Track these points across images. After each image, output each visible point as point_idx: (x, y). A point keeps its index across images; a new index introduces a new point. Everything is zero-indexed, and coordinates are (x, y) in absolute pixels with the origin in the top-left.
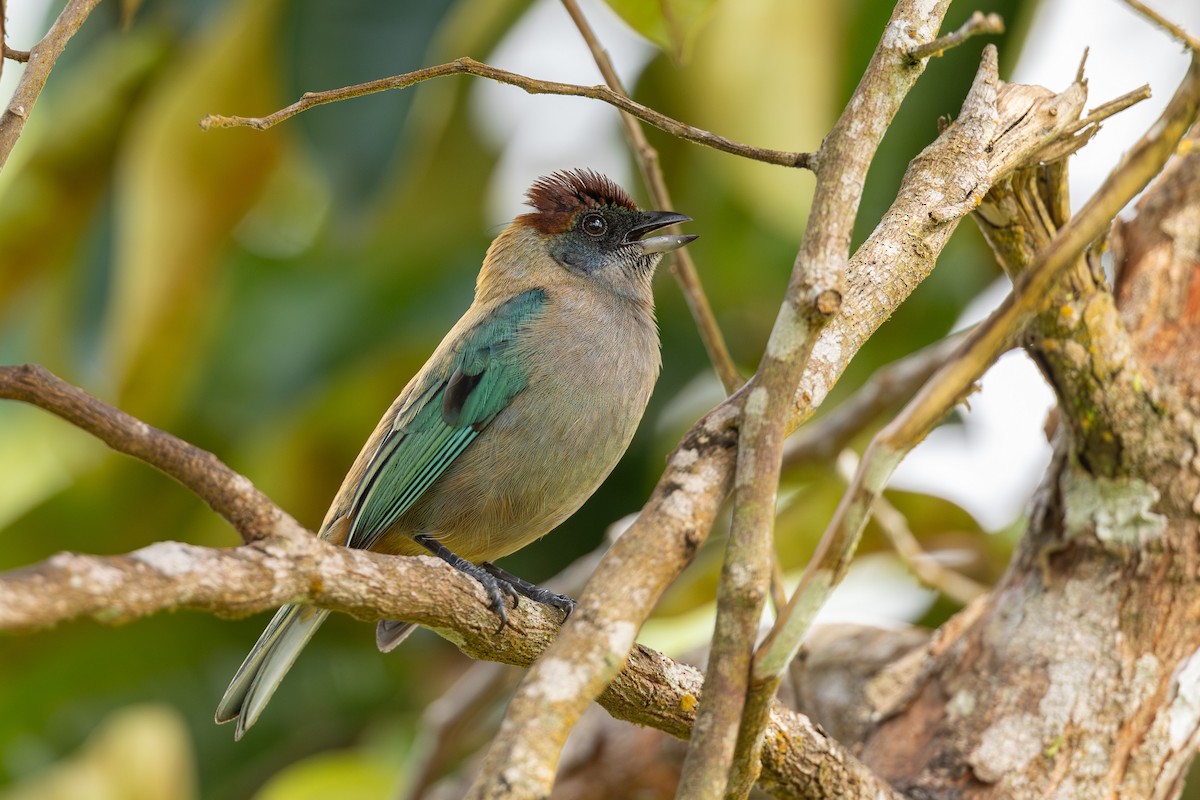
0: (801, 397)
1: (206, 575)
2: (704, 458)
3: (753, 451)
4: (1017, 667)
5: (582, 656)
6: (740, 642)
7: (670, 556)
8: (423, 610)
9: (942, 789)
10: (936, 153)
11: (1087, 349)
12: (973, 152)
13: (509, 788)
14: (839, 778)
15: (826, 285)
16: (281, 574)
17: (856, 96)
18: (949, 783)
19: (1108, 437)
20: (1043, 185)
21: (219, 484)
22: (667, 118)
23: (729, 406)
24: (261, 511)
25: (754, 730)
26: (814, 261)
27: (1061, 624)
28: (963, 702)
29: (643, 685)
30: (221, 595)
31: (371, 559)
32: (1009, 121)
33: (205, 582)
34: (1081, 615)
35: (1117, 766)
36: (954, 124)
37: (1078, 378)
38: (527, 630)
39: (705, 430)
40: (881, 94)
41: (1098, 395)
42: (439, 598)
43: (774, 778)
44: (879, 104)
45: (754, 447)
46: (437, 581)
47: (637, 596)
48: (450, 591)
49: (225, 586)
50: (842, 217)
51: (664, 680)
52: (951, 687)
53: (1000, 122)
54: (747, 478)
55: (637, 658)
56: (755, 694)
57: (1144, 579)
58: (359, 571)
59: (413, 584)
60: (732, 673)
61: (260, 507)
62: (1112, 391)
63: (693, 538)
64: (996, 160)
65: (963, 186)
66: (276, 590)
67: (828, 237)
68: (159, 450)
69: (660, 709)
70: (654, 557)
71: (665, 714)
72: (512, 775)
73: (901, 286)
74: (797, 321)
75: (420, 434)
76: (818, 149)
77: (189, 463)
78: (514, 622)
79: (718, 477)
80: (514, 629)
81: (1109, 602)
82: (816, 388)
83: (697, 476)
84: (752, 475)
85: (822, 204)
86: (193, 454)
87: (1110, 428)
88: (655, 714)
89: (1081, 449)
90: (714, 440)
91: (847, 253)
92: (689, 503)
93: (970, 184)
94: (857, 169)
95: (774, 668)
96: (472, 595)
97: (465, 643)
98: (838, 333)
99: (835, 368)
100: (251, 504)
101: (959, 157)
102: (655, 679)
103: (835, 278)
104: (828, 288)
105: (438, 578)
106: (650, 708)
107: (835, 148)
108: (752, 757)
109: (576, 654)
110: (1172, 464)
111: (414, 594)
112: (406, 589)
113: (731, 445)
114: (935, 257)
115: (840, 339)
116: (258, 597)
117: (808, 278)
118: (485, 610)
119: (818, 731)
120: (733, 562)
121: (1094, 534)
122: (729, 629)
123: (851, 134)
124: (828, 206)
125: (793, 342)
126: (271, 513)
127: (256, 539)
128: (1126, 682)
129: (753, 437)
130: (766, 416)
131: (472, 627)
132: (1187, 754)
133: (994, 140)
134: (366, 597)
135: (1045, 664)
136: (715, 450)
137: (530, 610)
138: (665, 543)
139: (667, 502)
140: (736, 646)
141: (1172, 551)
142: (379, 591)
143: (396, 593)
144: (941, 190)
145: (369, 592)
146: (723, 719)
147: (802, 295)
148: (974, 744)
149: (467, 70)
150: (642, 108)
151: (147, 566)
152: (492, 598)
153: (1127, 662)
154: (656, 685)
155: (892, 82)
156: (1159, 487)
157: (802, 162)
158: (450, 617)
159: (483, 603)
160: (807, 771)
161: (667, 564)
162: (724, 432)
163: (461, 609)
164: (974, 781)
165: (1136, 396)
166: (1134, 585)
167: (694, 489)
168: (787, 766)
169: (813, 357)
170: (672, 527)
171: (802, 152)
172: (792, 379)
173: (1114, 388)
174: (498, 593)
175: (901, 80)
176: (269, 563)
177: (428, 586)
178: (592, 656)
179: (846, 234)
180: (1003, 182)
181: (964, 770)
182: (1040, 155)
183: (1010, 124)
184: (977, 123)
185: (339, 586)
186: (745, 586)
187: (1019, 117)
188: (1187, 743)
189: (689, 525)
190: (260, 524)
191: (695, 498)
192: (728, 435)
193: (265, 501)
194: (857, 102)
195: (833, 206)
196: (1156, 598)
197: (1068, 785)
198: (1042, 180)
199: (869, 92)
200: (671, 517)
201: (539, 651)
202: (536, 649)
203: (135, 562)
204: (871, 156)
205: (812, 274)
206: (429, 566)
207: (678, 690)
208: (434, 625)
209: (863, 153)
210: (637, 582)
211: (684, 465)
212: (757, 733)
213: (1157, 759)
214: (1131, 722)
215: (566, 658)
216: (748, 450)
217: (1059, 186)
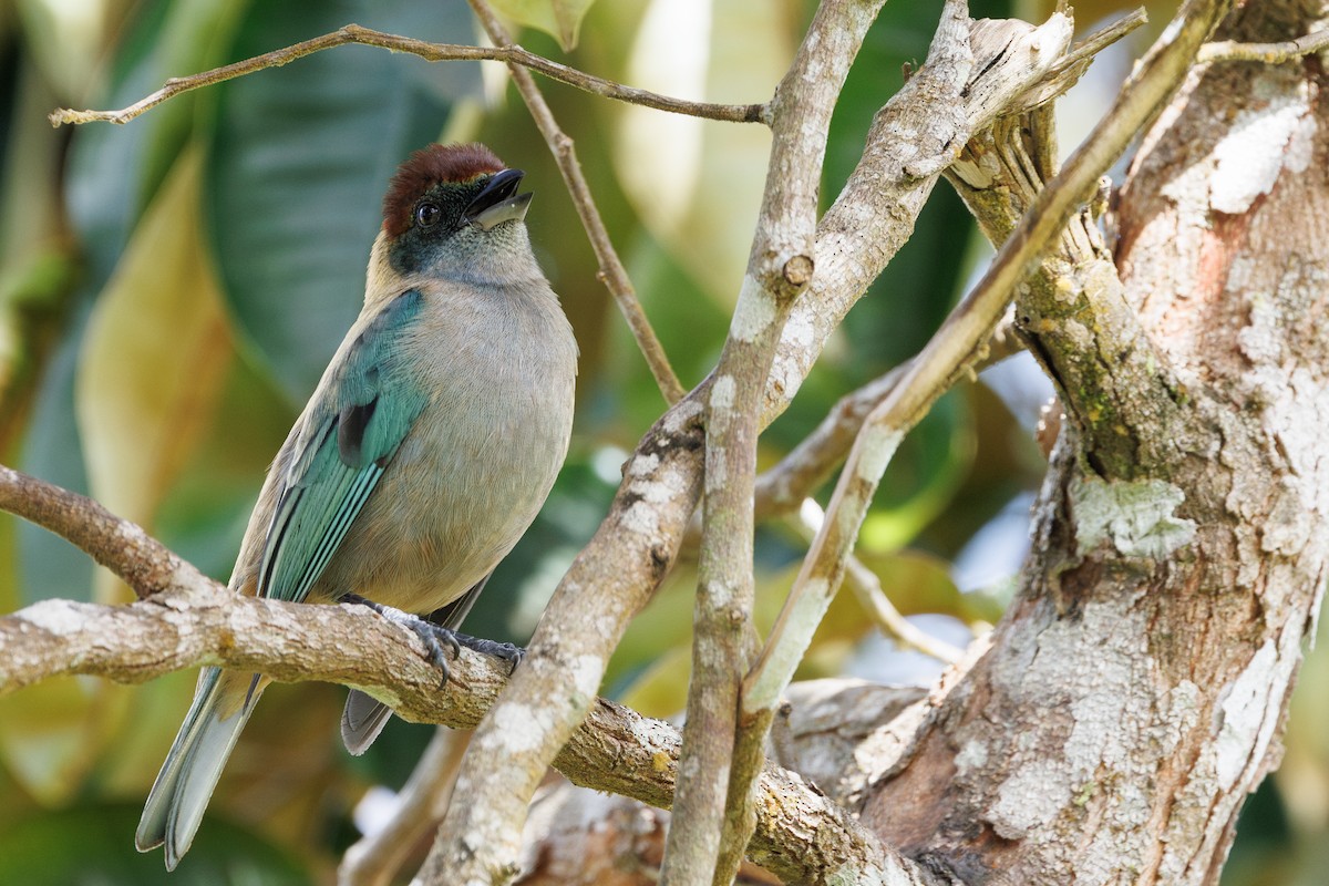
0: (773, 386)
1: (101, 634)
2: (666, 463)
3: (723, 450)
4: (1034, 707)
5: (544, 698)
6: (724, 672)
7: (637, 577)
8: (352, 666)
9: (958, 852)
10: (904, 102)
11: (1090, 328)
12: (947, 97)
13: (471, 855)
14: (840, 842)
15: (794, 250)
16: (185, 630)
17: (811, 33)
18: (965, 845)
19: (1121, 430)
20: (1027, 138)
21: (104, 532)
22: (591, 77)
23: (689, 403)
24: (156, 560)
25: (746, 775)
26: (777, 225)
27: (1081, 654)
28: (973, 754)
29: (607, 743)
30: (119, 657)
31: (287, 609)
32: (985, 59)
33: (100, 642)
34: (1104, 642)
35: (1159, 811)
36: (921, 68)
37: (1081, 363)
38: (471, 684)
39: (665, 432)
40: (840, 29)
41: (1106, 382)
42: (368, 650)
43: (765, 846)
44: (838, 41)
45: (724, 445)
46: (364, 631)
47: (601, 624)
48: (381, 642)
49: (122, 645)
50: (805, 172)
51: (631, 737)
52: (958, 738)
53: (975, 61)
54: (718, 481)
55: (599, 713)
56: (747, 732)
57: (1174, 594)
58: (275, 623)
59: (337, 635)
60: (717, 708)
61: (153, 555)
62: (1122, 375)
63: (662, 554)
64: (975, 104)
65: (939, 136)
66: (181, 649)
67: (792, 196)
68: (31, 499)
69: (629, 771)
70: (618, 580)
71: (636, 777)
72: (473, 840)
73: (876, 255)
74: (763, 295)
75: (319, 484)
76: (771, 97)
77: (69, 512)
78: (456, 675)
79: (684, 483)
80: (456, 683)
81: (1136, 623)
82: (789, 376)
83: (661, 484)
84: (725, 478)
85: (781, 160)
86: (72, 500)
87: (1122, 419)
88: (625, 778)
89: (1090, 449)
90: (675, 442)
91: (814, 215)
92: (654, 515)
93: (946, 133)
94: (819, 117)
95: (766, 699)
96: (406, 645)
97: (400, 703)
98: (809, 311)
99: (809, 352)
100: (144, 553)
101: (931, 104)
102: (621, 736)
103: (804, 242)
104: (796, 254)
105: (365, 626)
106: (618, 770)
107: (791, 95)
108: (746, 808)
109: (536, 697)
110: (1198, 458)
111: (339, 646)
112: (329, 642)
113: (696, 446)
114: (914, 219)
115: (812, 318)
116: (161, 658)
117: (773, 245)
118: (422, 662)
119: (813, 789)
120: (709, 578)
121: (1113, 548)
122: (711, 658)
123: (808, 77)
124: (789, 161)
125: (760, 321)
126: (168, 560)
127: (153, 591)
128: (1163, 715)
129: (722, 434)
130: (735, 408)
131: (408, 683)
132: (1238, 794)
133: (970, 82)
134: (285, 652)
135: (1066, 702)
136: (678, 452)
137: (472, 661)
138: (630, 562)
139: (627, 515)
140: (720, 677)
141: (1205, 559)
142: (299, 645)
143: (319, 646)
144: (914, 142)
145: (288, 646)
146: (712, 762)
147: (767, 264)
148: (990, 798)
149: (354, 39)
150: (562, 67)
151: (31, 624)
152: (428, 647)
153: (1161, 690)
154: (623, 743)
155: (852, 16)
156: (1183, 486)
157: (753, 115)
158: (382, 671)
159: (418, 655)
160: (802, 836)
161: (634, 586)
162: (687, 432)
163: (394, 663)
164: (995, 840)
165: (1150, 381)
166: (1163, 602)
167: (658, 499)
168: (779, 831)
169: (782, 341)
170: (636, 543)
171: (753, 104)
172: (760, 364)
173: (1124, 372)
174: (435, 643)
175: (862, 13)
176: (170, 617)
177: (355, 636)
178: (555, 697)
179: (812, 193)
180: (983, 133)
181: (982, 829)
182: (1023, 99)
183: (987, 64)
184: (950, 64)
185: (253, 641)
186: (726, 605)
187: (996, 54)
188: (1237, 782)
189: (655, 540)
190: (154, 574)
191: (660, 508)
192: (691, 435)
193: (160, 548)
194: (812, 42)
195: (795, 161)
196: (1190, 615)
197: (1104, 836)
198: (1025, 132)
199: (826, 28)
200: (633, 532)
201: (487, 707)
202: (483, 706)
203: (17, 622)
204: (834, 103)
205: (777, 240)
206: (352, 614)
207: (649, 747)
208: (363, 683)
209: (824, 98)
210: (601, 609)
211: (643, 473)
212: (750, 778)
213: (1205, 802)
214: (1171, 759)
215: (525, 701)
216: (717, 449)
217: (1046, 138)
